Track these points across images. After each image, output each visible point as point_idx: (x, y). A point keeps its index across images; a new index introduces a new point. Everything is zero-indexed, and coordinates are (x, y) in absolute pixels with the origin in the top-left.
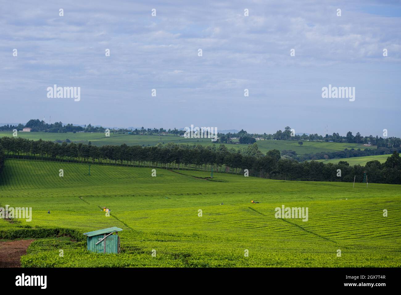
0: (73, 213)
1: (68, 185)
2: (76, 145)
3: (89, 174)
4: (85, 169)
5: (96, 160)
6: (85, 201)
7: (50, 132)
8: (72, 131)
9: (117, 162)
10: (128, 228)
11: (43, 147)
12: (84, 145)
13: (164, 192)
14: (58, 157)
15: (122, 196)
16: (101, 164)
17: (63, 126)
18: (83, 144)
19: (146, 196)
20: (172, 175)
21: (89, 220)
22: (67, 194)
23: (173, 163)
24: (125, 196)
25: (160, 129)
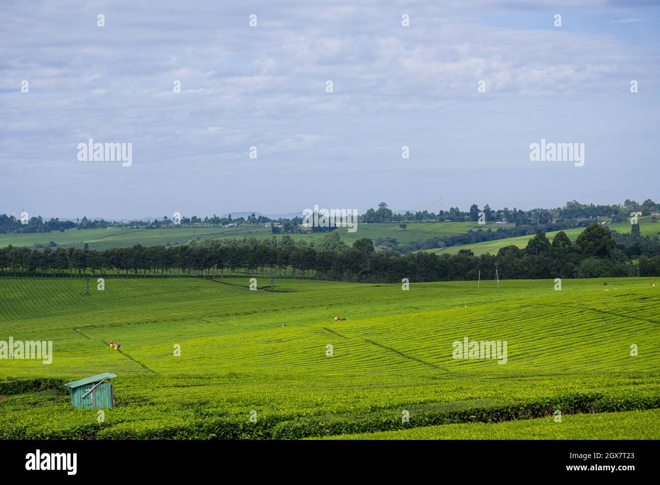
0: (66, 354)
1: (57, 311)
2: (64, 250)
3: (88, 294)
4: (81, 285)
5: (98, 271)
6: (82, 335)
7: (24, 232)
8: (58, 229)
9: (129, 272)
10: (147, 370)
11: (15, 256)
12: (77, 250)
13: (201, 313)
14: (38, 270)
15: (138, 323)
16: (105, 276)
17: (44, 223)
18: (76, 248)
19: (174, 320)
20: (213, 287)
21: (90, 363)
22: (55, 326)
23: (214, 268)
24: (142, 323)
25: (193, 217)
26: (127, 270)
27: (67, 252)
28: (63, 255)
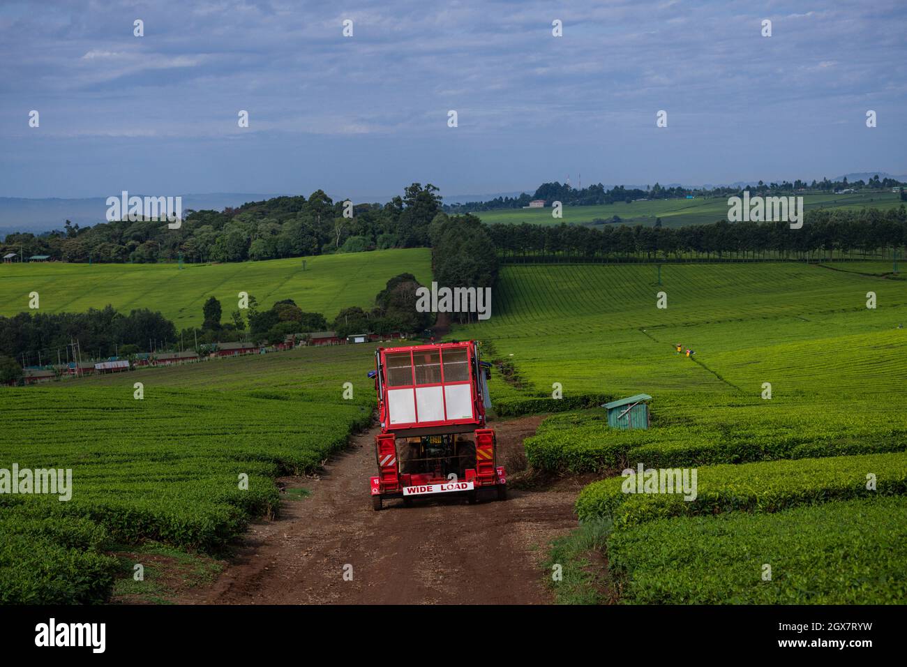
0: (625, 361)
1: (620, 305)
3: (659, 283)
4: (651, 273)
5: (672, 255)
6: (650, 337)
7: (581, 205)
8: (623, 200)
9: (711, 256)
10: (721, 382)
11: (568, 237)
12: (646, 229)
13: (800, 309)
14: (598, 254)
15: (719, 322)
16: (681, 261)
17: (606, 192)
18: (644, 226)
19: (764, 318)
20: (818, 274)
21: (655, 373)
22: (618, 325)
23: (819, 249)
24: (725, 321)
25: (796, 182)
26: (708, 252)
27: (634, 231)
28: (628, 235)
